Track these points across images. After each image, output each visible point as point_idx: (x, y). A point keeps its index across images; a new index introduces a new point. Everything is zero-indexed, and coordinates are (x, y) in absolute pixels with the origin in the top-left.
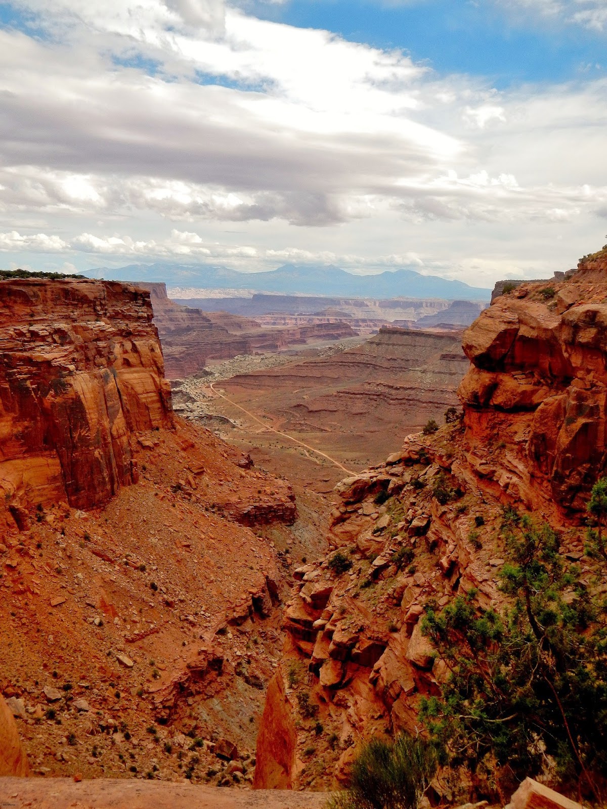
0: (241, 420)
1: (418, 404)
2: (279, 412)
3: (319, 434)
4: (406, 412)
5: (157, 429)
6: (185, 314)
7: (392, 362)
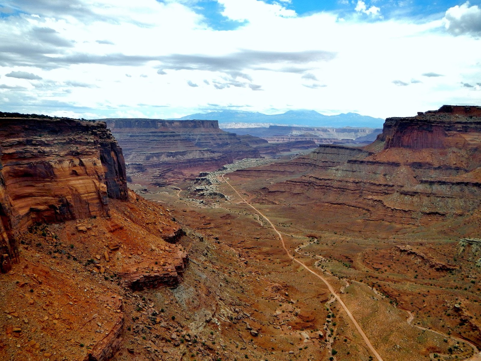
0: (231, 196)
1: (331, 188)
2: (254, 192)
3: (270, 206)
4: (325, 193)
5: (95, 217)
6: (228, 136)
7: (324, 163)
